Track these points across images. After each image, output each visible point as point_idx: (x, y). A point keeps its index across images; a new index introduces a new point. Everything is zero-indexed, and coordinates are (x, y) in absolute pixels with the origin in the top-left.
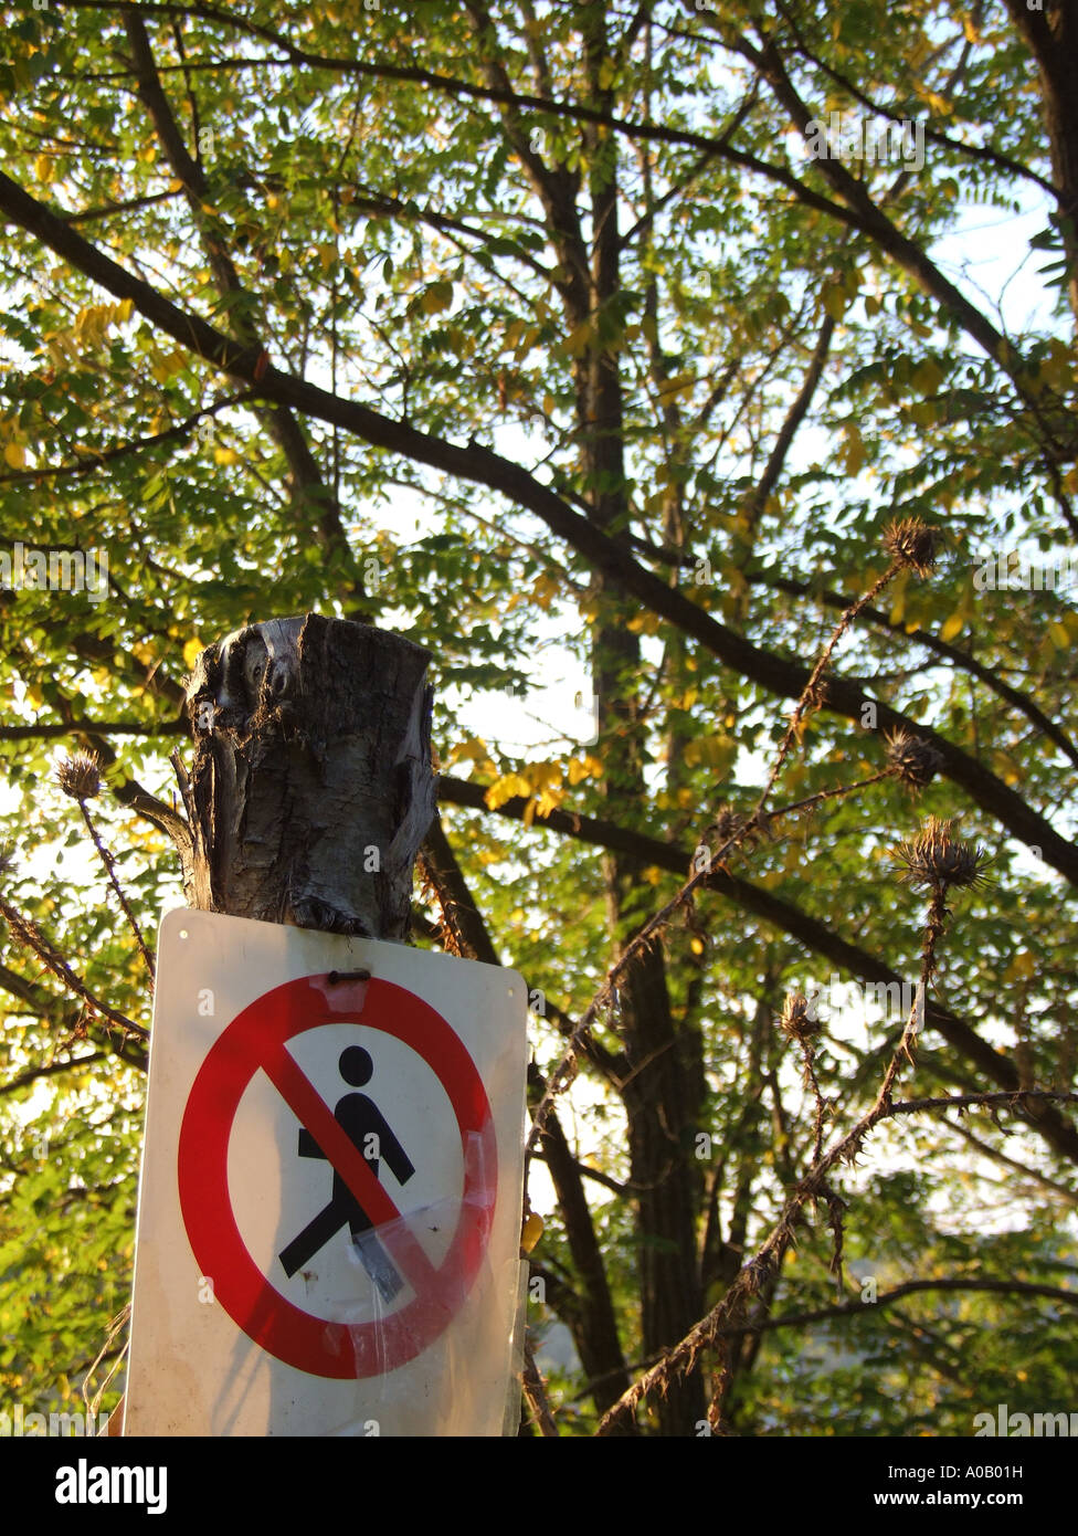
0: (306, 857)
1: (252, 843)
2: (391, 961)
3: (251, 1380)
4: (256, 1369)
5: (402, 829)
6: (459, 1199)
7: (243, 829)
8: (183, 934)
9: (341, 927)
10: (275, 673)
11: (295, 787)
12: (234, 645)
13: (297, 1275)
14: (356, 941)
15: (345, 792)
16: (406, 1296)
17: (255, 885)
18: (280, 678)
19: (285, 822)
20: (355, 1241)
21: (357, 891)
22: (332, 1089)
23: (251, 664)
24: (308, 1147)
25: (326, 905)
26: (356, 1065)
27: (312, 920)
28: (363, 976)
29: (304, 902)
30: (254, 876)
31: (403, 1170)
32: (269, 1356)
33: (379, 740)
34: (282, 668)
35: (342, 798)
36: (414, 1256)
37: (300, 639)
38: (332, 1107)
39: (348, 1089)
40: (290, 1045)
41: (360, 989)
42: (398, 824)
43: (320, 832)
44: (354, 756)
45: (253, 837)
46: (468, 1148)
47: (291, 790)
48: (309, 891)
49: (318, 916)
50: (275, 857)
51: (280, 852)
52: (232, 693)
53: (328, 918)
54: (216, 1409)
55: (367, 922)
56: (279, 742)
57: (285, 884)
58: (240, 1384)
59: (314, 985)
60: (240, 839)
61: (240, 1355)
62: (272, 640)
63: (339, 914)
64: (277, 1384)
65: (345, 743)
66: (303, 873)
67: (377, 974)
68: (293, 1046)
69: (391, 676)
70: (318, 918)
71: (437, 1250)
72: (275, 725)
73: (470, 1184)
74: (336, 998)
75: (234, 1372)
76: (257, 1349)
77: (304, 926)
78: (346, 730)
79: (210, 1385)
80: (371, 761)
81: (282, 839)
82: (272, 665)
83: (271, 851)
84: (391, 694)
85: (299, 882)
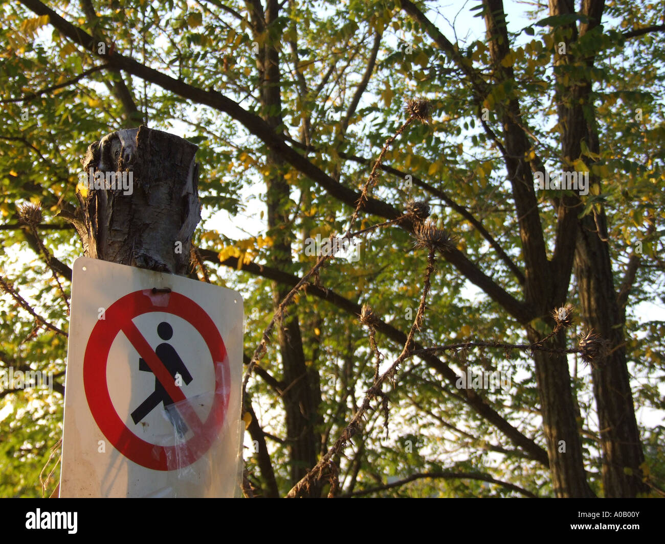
0: (141, 236)
1: (116, 230)
2: (180, 284)
3: (119, 469)
4: (121, 465)
5: (185, 224)
6: (213, 393)
7: (111, 224)
8: (84, 269)
9: (157, 268)
10: (125, 153)
11: (135, 205)
12: (105, 142)
13: (139, 424)
14: (165, 275)
15: (158, 208)
16: (190, 434)
17: (117, 250)
18: (128, 156)
19: (131, 220)
20: (166, 409)
21: (165, 253)
22: (154, 341)
23: (114, 150)
24: (144, 366)
25: (150, 258)
26: (165, 330)
27: (144, 264)
28: (168, 291)
29: (140, 256)
30: (117, 245)
31: (187, 379)
32: (127, 459)
33: (174, 186)
34: (128, 151)
35: (158, 210)
36: (193, 417)
37: (137, 137)
38: (154, 349)
39: (162, 341)
40: (133, 320)
41: (166, 296)
42: (183, 222)
43: (148, 225)
44: (163, 192)
45: (116, 228)
46: (217, 370)
47: (133, 206)
48: (142, 252)
49: (147, 263)
50: (126, 236)
51: (129, 234)
52: (105, 163)
53: (152, 264)
54: (103, 482)
55: (169, 266)
57: (131, 248)
58: (114, 471)
59: (145, 294)
60: (110, 229)
61: (113, 458)
62: (123, 139)
63: (156, 262)
64: (130, 472)
65: (158, 185)
66: (140, 244)
67: (174, 290)
68: (137, 321)
69: (179, 156)
70: (147, 264)
71: (204, 416)
73: (218, 385)
74: (156, 300)
75: (111, 465)
76: (121, 456)
77: (140, 267)
78: (159, 180)
79: (100, 471)
80: (170, 194)
81: (130, 228)
82: (124, 150)
83: (124, 234)
84: (179, 164)
85: (138, 248)
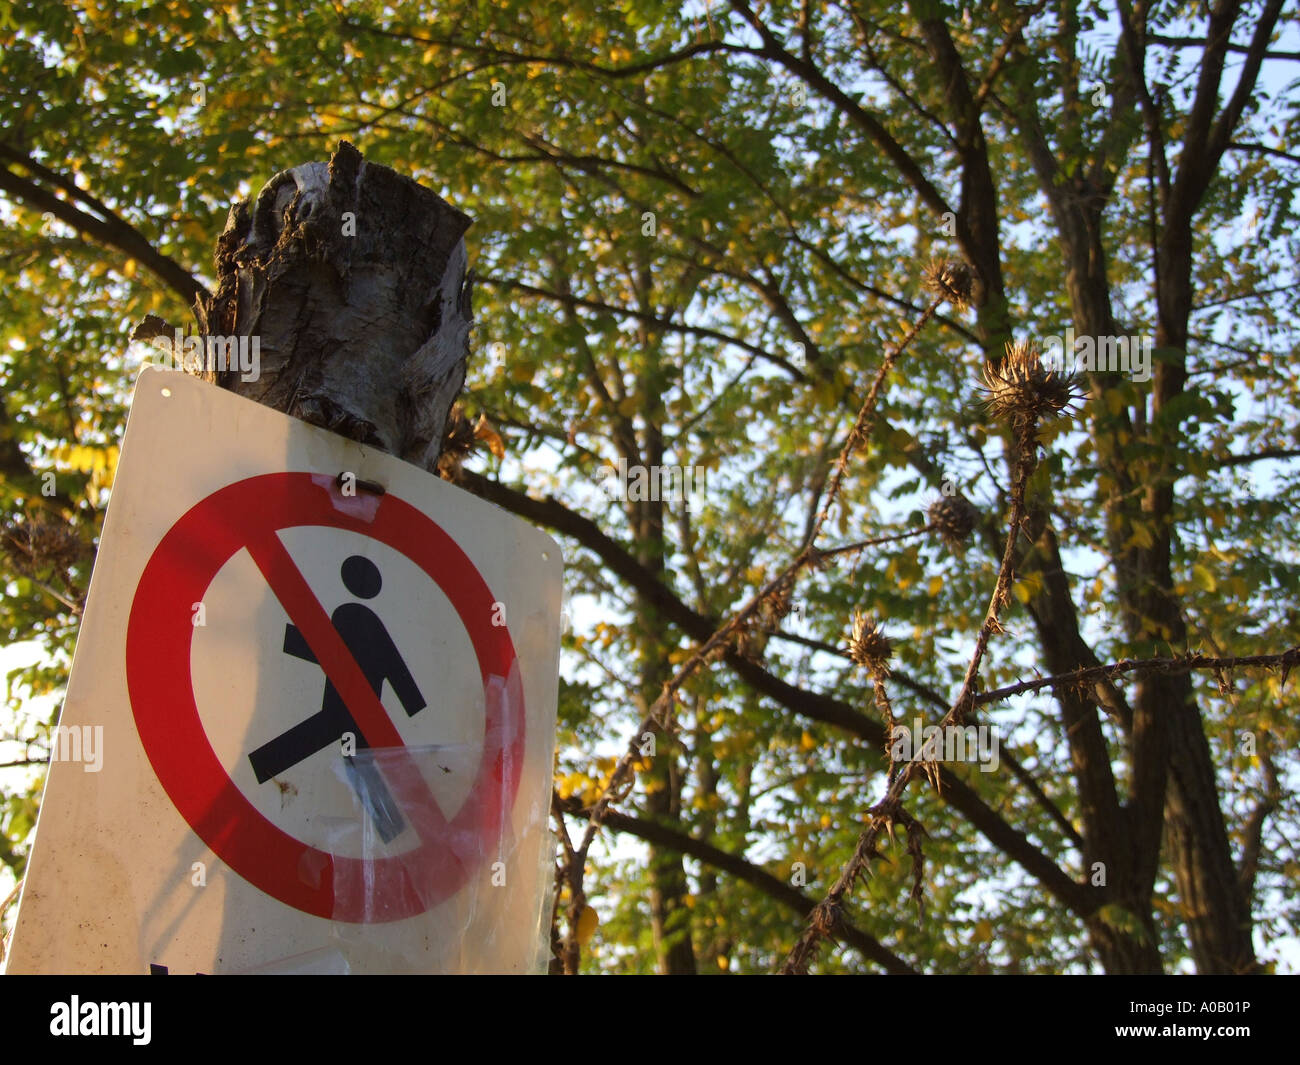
0: (321, 365)
2: (410, 483)
8: (166, 393)
9: (350, 430)
10: (304, 202)
11: (315, 301)
12: (266, 191)
13: (269, 783)
14: (371, 452)
15: (369, 313)
16: (408, 842)
17: (262, 390)
18: (308, 206)
19: (301, 331)
21: (376, 408)
22: (332, 595)
23: (280, 203)
24: (296, 644)
25: (338, 408)
26: (361, 575)
27: (320, 416)
28: (376, 490)
29: (313, 398)
31: (413, 701)
32: (226, 868)
33: (410, 277)
34: (311, 198)
35: (365, 318)
36: (420, 793)
38: (330, 613)
39: (351, 598)
40: (279, 533)
43: (339, 344)
44: (380, 285)
46: (493, 701)
47: (310, 304)
48: (320, 392)
49: (329, 417)
50: (286, 363)
51: (292, 358)
52: (259, 233)
53: (339, 420)
54: (148, 916)
55: (382, 434)
56: (302, 260)
57: (294, 388)
59: (316, 481)
61: (186, 860)
62: (303, 178)
63: (350, 416)
64: (233, 904)
65: (372, 269)
66: (316, 378)
67: (391, 490)
68: (290, 537)
69: (427, 227)
70: (326, 417)
71: (451, 797)
72: (298, 242)
73: (492, 727)
76: (210, 856)
77: (312, 420)
78: (373, 257)
79: (143, 888)
80: (400, 293)
81: (296, 348)
82: (300, 197)
83: (283, 358)
84: (426, 242)
85: (310, 385)
